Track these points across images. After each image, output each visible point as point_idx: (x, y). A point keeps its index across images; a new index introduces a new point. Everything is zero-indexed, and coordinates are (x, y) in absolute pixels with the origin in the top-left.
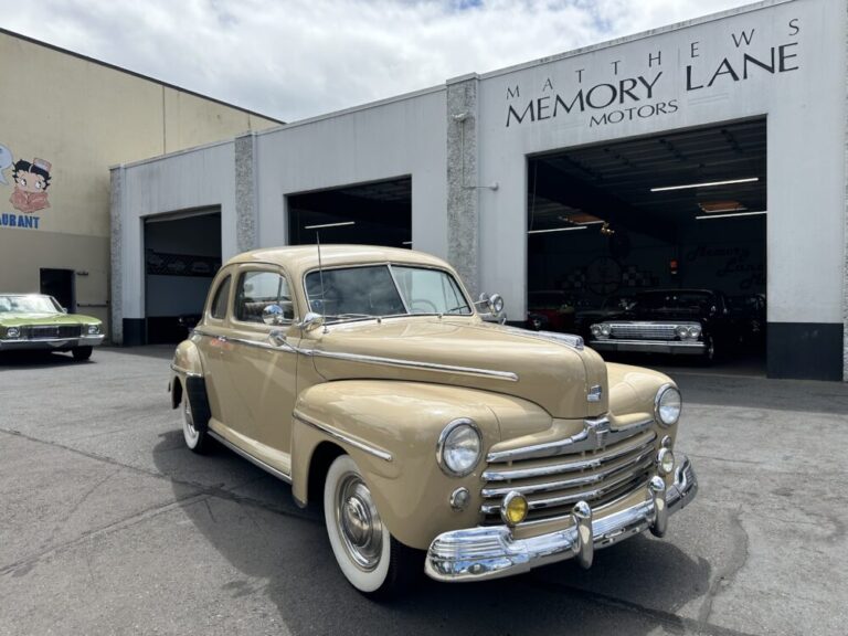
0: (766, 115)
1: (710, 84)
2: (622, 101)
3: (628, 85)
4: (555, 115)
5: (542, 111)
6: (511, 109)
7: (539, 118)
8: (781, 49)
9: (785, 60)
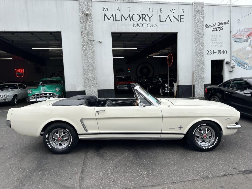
0: (177, 32)
1: (165, 21)
2: (142, 21)
3: (144, 16)
4: (121, 20)
5: (117, 18)
6: (105, 14)
7: (116, 20)
8: (180, 16)
9: (181, 19)
